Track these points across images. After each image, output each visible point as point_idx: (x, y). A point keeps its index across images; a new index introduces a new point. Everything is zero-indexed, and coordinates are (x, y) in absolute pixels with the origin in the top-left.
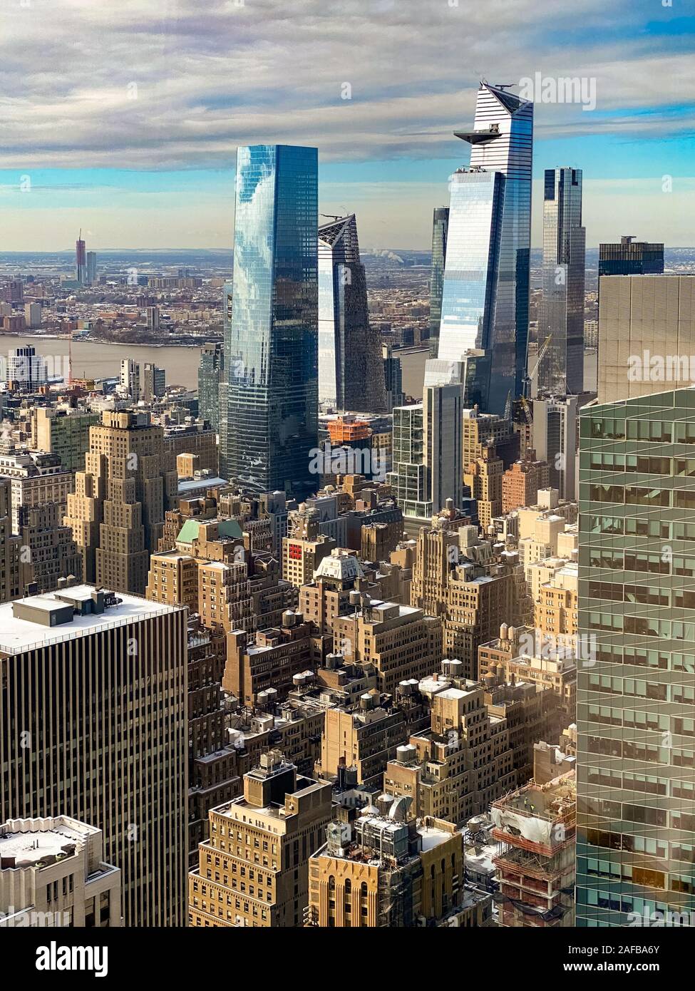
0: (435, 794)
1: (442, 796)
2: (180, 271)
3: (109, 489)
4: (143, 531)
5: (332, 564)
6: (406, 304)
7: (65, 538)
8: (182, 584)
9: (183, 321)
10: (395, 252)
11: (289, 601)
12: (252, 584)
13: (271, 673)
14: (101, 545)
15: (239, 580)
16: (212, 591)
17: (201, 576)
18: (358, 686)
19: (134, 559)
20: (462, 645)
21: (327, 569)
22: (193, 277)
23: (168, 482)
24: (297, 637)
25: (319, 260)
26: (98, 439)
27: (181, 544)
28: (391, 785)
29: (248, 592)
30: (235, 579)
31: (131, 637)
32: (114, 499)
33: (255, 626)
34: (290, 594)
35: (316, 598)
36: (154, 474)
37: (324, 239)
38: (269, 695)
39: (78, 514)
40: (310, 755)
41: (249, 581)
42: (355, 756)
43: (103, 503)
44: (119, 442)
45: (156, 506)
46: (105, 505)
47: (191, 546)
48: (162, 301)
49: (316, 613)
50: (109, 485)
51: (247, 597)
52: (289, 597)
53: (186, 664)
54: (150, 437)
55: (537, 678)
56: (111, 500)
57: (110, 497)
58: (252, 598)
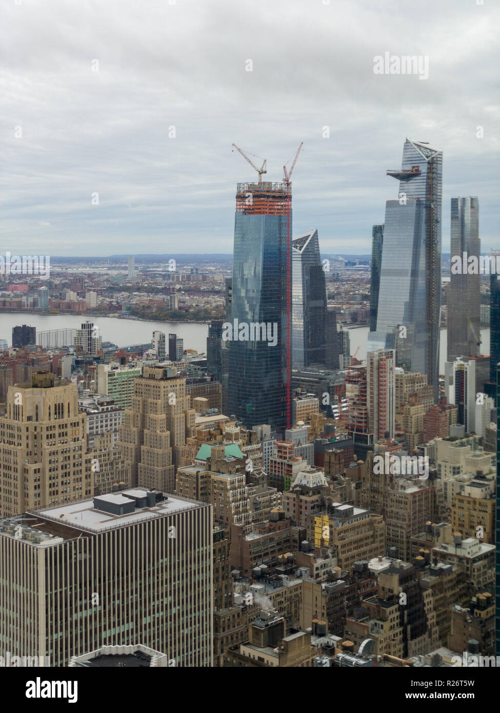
0: (381, 642)
1: (386, 643)
2: (192, 270)
3: (148, 422)
4: (171, 451)
5: (305, 477)
6: (352, 293)
7: (117, 456)
8: (199, 489)
9: (194, 305)
10: (342, 256)
11: (275, 502)
12: (249, 490)
13: (262, 554)
14: (142, 461)
15: (240, 487)
16: (221, 495)
17: (213, 484)
18: (325, 564)
19: (165, 471)
20: (398, 536)
21: (301, 481)
22: (201, 274)
23: (189, 417)
24: (281, 528)
25: (293, 262)
26: (140, 386)
27: (199, 461)
28: (349, 635)
29: (246, 495)
30: (237, 486)
31: (170, 525)
32: (151, 429)
33: (250, 520)
34: (275, 497)
35: (294, 500)
36: (179, 412)
37: (296, 247)
38: (262, 569)
39: (126, 439)
40: (291, 613)
41: (246, 488)
42: (323, 614)
43: (143, 431)
44: (155, 389)
45: (180, 434)
46: (145, 433)
47: (205, 463)
48: (180, 290)
49: (294, 511)
50: (148, 419)
51: (245, 499)
52: (275, 500)
53: (212, 544)
54: (176, 386)
55: (453, 560)
56: (149, 429)
57: (148, 427)
58: (248, 500)
